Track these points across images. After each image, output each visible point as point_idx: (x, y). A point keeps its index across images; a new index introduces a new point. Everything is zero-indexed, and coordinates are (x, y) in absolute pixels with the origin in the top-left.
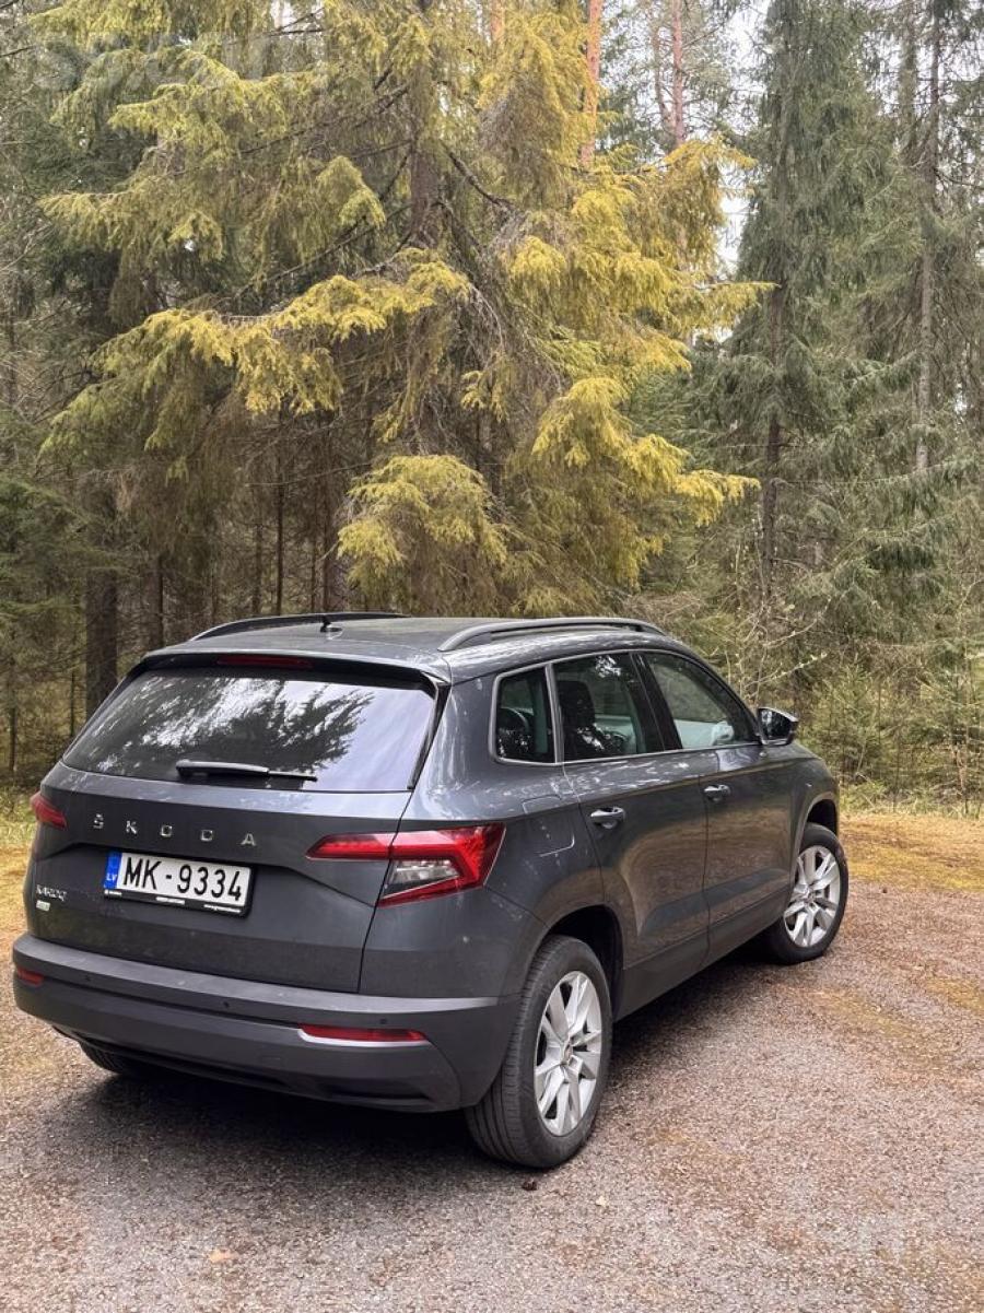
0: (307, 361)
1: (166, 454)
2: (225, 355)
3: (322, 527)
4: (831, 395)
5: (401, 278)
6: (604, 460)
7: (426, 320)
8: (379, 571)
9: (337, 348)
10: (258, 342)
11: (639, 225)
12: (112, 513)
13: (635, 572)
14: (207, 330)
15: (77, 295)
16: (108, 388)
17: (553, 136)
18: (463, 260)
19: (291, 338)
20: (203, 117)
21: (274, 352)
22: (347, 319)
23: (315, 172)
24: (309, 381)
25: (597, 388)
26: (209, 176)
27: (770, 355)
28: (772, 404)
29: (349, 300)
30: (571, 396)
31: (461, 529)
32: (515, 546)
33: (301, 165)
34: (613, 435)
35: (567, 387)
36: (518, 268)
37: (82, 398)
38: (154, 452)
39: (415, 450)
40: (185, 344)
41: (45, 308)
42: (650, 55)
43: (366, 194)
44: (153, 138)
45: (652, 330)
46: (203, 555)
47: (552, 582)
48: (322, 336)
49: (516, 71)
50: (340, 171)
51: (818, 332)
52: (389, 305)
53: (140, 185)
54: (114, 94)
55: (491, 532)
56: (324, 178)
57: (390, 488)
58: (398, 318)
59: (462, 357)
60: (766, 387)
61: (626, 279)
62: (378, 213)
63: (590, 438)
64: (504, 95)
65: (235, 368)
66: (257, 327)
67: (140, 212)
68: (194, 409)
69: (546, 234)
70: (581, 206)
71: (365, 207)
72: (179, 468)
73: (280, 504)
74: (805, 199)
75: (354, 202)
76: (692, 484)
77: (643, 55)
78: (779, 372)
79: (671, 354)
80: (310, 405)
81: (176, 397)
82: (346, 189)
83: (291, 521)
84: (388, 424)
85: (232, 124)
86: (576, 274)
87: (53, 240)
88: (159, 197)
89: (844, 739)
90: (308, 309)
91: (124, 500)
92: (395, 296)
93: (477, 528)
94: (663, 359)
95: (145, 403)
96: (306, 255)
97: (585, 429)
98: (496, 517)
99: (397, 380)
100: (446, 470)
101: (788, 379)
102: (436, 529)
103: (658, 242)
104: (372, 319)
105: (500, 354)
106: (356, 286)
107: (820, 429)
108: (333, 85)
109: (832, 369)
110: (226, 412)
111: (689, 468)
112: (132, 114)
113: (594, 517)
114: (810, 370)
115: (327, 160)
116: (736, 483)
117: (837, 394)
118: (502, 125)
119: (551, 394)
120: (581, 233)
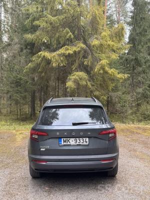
0: (62, 58)
1: (41, 72)
2: (50, 58)
3: (64, 82)
4: (142, 61)
5: (76, 46)
6: (106, 72)
7: (79, 52)
8: (72, 89)
9: (66, 56)
10: (54, 56)
11: (111, 37)
12: (34, 81)
13: (111, 89)
14: (47, 54)
15: (29, 49)
16: (33, 63)
17: (98, 24)
18: (85, 43)
19: (59, 55)
20: (47, 23)
21: (57, 57)
22: (67, 52)
23: (63, 30)
24: (62, 61)
25: (104, 62)
26: (48, 32)
27: (133, 55)
28: (133, 63)
29: (68, 49)
30: (101, 63)
31: (84, 83)
32: (93, 85)
33: (61, 29)
34: (107, 69)
35: (100, 61)
36: (93, 44)
37: (30, 64)
38: (40, 72)
39: (78, 71)
40: (44, 56)
41: (25, 51)
42: (115, 9)
43: (71, 33)
44: (40, 26)
45: (113, 53)
46: (47, 87)
47: (98, 91)
48: (64, 55)
49: (92, 15)
50: (67, 30)
51: (140, 52)
52: (74, 50)
53: (38, 33)
54: (34, 20)
55: (89, 83)
56: (64, 31)
57: (74, 77)
58: (75, 52)
59: (84, 57)
60: (132, 60)
61: (109, 45)
62: (72, 36)
63: (104, 69)
64: (90, 19)
65: (51, 60)
66: (55, 54)
67: (38, 37)
68: (45, 66)
69: (97, 39)
70: (102, 35)
71: (70, 35)
72: (43, 74)
73: (58, 79)
74: (138, 32)
75: (69, 35)
76: (120, 76)
77: (114, 9)
78: (134, 58)
79: (116, 56)
80: (62, 65)
81: (43, 64)
82: (67, 33)
83: (60, 82)
84: (74, 67)
85: (51, 24)
86: (101, 45)
87: (26, 41)
88: (41, 35)
90: (62, 51)
91: (36, 79)
92: (75, 49)
93: (87, 83)
95: (38, 65)
96: (62, 42)
97: (103, 68)
98: (90, 81)
99: (75, 61)
100: (82, 74)
101: (135, 59)
102: (81, 83)
103: (114, 39)
104: (71, 52)
105: (90, 57)
106: (69, 47)
107: (141, 66)
108: (66, 17)
109: (142, 57)
110: (50, 66)
111: (119, 73)
112: (36, 23)
113: (104, 81)
114: (139, 57)
115: (65, 28)
116: (126, 75)
117: (143, 61)
118: (90, 23)
119: (98, 63)
120: (102, 39)
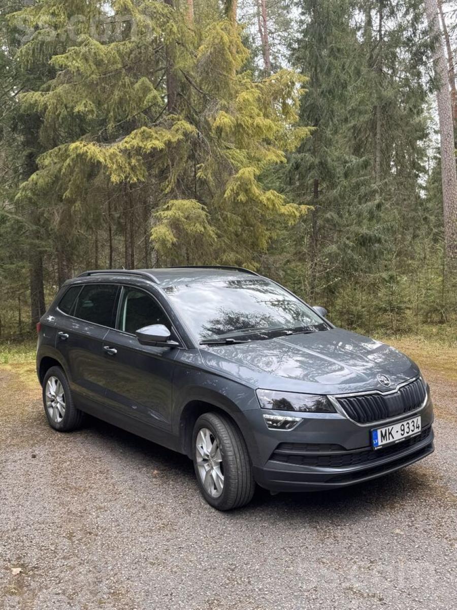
0: (133, 161)
1: (72, 200)
2: (102, 160)
5: (169, 128)
6: (252, 201)
8: (168, 245)
9: (146, 156)
10: (113, 154)
13: (265, 246)
14: (94, 150)
16: (45, 172)
19: (127, 153)
20: (87, 60)
21: (121, 159)
22: (149, 145)
23: (132, 83)
24: (133, 168)
25: (248, 172)
26: (90, 85)
27: (313, 153)
28: (314, 173)
29: (149, 137)
30: (238, 175)
31: (199, 228)
32: (219, 236)
33: (127, 80)
34: (256, 190)
35: (237, 172)
36: (218, 122)
37: (34, 176)
38: (67, 199)
43: (155, 92)
47: (232, 250)
48: (138, 152)
49: (213, 44)
50: (143, 83)
52: (165, 139)
53: (60, 88)
55: (210, 230)
56: (137, 86)
57: (170, 213)
58: (169, 144)
60: (311, 167)
61: (258, 127)
62: (160, 100)
63: (247, 191)
64: (208, 53)
65: (105, 165)
66: (112, 148)
67: (60, 99)
69: (227, 110)
70: (240, 98)
71: (155, 98)
72: (77, 206)
75: (150, 96)
76: (286, 209)
78: (317, 161)
79: (278, 156)
80: (135, 179)
81: (77, 176)
82: (146, 90)
84: (169, 185)
85: (99, 63)
86: (239, 126)
88: (68, 93)
89: (348, 312)
90: (131, 140)
92: (168, 135)
93: (205, 227)
94: (275, 159)
95: (62, 178)
97: (244, 187)
98: (212, 224)
100: (189, 204)
101: (321, 163)
102: (189, 229)
104: (160, 145)
105: (210, 158)
106: (152, 131)
108: (137, 47)
109: (338, 159)
110: (97, 182)
111: (286, 202)
112: (58, 59)
114: (329, 160)
115: (137, 78)
116: (304, 208)
117: (340, 171)
118: (207, 65)
119: (230, 174)
120: (240, 109)
